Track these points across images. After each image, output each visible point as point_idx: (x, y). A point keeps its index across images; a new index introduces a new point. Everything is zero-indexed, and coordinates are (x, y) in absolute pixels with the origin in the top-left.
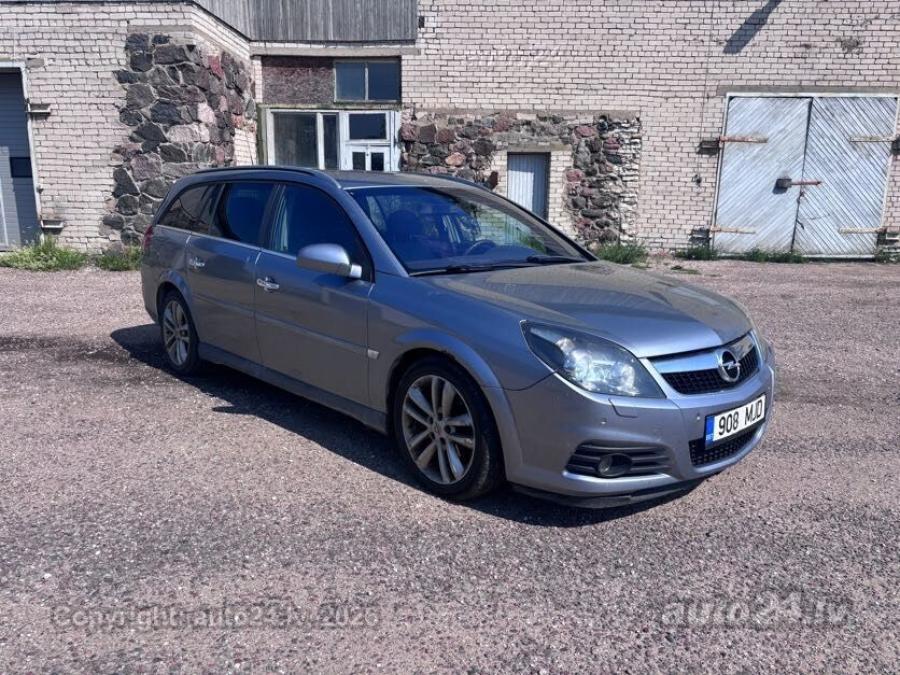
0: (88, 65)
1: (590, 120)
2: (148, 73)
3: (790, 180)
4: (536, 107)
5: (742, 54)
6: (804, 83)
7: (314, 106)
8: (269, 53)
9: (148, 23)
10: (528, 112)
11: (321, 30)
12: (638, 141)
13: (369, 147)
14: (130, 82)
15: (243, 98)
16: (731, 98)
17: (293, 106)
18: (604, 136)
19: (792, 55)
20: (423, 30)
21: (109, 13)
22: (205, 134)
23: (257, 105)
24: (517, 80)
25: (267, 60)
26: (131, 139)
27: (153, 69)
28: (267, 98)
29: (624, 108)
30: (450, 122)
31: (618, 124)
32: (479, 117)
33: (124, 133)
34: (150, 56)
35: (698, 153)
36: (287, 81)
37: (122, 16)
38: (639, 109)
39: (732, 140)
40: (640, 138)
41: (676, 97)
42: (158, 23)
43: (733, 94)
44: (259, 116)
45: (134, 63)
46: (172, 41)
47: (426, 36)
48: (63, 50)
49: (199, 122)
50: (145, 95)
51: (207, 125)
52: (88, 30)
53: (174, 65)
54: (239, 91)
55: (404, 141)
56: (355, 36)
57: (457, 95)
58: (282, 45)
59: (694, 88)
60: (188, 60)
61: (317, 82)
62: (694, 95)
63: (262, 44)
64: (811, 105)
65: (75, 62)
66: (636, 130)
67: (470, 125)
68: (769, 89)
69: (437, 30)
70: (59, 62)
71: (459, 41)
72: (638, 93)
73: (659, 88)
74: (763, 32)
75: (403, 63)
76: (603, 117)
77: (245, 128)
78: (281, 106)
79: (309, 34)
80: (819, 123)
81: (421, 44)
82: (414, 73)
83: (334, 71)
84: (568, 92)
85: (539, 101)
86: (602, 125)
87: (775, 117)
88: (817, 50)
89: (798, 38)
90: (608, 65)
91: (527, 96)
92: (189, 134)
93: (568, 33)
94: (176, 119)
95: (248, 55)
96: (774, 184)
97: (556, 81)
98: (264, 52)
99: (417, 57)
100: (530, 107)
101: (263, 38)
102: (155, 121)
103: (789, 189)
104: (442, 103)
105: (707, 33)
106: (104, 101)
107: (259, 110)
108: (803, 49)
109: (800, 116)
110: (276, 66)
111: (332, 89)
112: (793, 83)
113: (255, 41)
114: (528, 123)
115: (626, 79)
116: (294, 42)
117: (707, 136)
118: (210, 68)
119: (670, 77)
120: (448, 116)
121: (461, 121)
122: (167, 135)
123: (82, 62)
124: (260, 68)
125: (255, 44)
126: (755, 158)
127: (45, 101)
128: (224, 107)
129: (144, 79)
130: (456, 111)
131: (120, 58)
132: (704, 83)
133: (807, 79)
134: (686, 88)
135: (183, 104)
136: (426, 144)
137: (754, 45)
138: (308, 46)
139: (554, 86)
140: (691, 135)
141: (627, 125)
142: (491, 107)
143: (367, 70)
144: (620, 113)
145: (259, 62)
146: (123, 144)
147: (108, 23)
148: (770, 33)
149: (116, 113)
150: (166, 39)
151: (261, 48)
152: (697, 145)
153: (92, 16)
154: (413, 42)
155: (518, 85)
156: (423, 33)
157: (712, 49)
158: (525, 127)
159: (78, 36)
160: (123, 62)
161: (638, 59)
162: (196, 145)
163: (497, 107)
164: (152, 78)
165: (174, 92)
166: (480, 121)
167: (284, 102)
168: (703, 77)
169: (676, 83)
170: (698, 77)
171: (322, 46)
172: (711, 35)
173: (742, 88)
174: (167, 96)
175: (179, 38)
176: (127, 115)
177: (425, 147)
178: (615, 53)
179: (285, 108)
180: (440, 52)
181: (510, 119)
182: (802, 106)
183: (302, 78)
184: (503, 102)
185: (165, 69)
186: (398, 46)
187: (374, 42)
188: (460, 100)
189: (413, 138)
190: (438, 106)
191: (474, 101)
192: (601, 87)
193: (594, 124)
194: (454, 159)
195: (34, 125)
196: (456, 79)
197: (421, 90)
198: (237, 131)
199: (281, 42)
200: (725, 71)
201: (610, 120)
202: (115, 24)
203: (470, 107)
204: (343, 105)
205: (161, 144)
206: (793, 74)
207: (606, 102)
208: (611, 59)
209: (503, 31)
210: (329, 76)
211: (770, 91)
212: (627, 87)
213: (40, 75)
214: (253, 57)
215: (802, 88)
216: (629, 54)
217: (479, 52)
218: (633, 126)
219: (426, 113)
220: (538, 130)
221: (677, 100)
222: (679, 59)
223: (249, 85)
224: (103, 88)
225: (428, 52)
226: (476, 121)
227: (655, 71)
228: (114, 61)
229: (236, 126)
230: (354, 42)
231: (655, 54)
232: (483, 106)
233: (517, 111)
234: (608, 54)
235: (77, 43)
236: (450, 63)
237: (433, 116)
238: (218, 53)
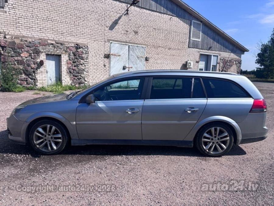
1: (73, 45)
3: (126, 66)
4: (55, 39)
5: (113, 31)
6: (127, 41)
10: (52, 40)
12: (87, 53)
16: (111, 43)
18: (78, 50)
19: (124, 33)
20: (7, 4)
24: (47, 29)
29: (83, 42)
30: (21, 40)
31: (82, 47)
32: (33, 40)
35: (104, 58)
38: (87, 43)
39: (112, 55)
40: (88, 52)
41: (97, 41)
43: (112, 42)
47: (8, 6)
55: (2, 46)
57: (24, 31)
59: (102, 39)
62: (102, 41)
64: (129, 47)
66: (87, 50)
67: (30, 43)
69: (13, 5)
71: (24, 11)
72: (87, 38)
73: (93, 38)
74: (117, 26)
76: (77, 45)
80: (131, 52)
81: (6, 9)
82: (4, 20)
84: (65, 35)
85: (55, 37)
86: (77, 47)
87: (121, 49)
88: (129, 33)
89: (125, 29)
90: (77, 28)
91: (51, 35)
93: (64, 16)
96: (122, 68)
97: (61, 31)
99: (5, 14)
100: (52, 39)
103: (126, 69)
104: (17, 33)
105: (104, 24)
108: (126, 32)
109: (127, 50)
112: (125, 41)
114: (52, 44)
115: (83, 33)
117: (106, 53)
119: (95, 34)
120: (20, 39)
121: (26, 41)
126: (118, 60)
130: (24, 37)
132: (104, 38)
133: (128, 40)
134: (100, 39)
136: (12, 48)
137: (115, 29)
139: (60, 33)
140: (102, 52)
141: (85, 48)
142: (38, 37)
144: (82, 44)
148: (119, 26)
152: (104, 55)
154: (3, 8)
155: (48, 30)
156: (7, 5)
157: (105, 28)
158: (51, 45)
161: (86, 28)
163: (40, 37)
166: (34, 42)
168: (104, 36)
169: (97, 37)
170: (102, 36)
172: (105, 24)
173: (113, 41)
177: (11, 49)
178: (79, 25)
180: (15, 14)
181: (46, 42)
182: (127, 47)
184: (43, 36)
188: (24, 33)
189: (5, 45)
190: (16, 34)
191: (31, 34)
192: (76, 35)
193: (74, 47)
194: (24, 55)
196: (23, 25)
197: (8, 27)
200: (109, 35)
201: (79, 46)
203: (29, 36)
206: (124, 38)
207: (77, 40)
208: (78, 26)
209: (40, 10)
211: (120, 42)
212: (83, 36)
215: (127, 42)
216: (83, 26)
217: (31, 16)
218: (86, 48)
219: (11, 36)
220: (56, 47)
221: (97, 42)
222: (97, 30)
225: (10, 13)
226: (32, 41)
227: (91, 32)
231: (90, 27)
232: (34, 36)
233: (48, 39)
234: (77, 25)
236: (20, 19)
237: (14, 38)
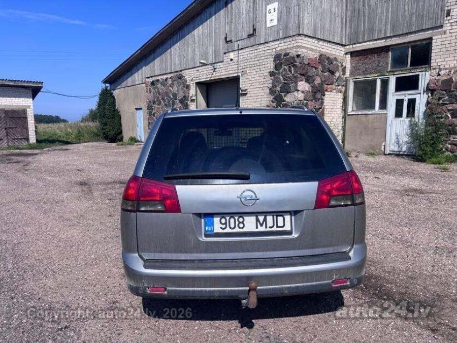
0: (261, 71)
2: (281, 71)
7: (376, 75)
8: (355, 50)
9: (283, 48)
11: (383, 32)
13: (406, 96)
14: (274, 76)
15: (335, 76)
17: (364, 77)
20: (449, 18)
21: (269, 47)
22: (301, 96)
23: (346, 78)
25: (353, 54)
26: (272, 101)
27: (283, 68)
28: (352, 74)
33: (270, 99)
34: (282, 63)
36: (363, 63)
37: (272, 47)
42: (286, 47)
44: (346, 84)
45: (276, 67)
46: (290, 54)
47: (450, 21)
48: (253, 66)
49: (298, 91)
50: (278, 80)
51: (303, 92)
52: (262, 55)
53: (290, 65)
54: (333, 73)
55: (430, 90)
56: (403, 30)
58: (361, 44)
60: (296, 62)
61: (379, 61)
63: (351, 46)
65: (257, 70)
70: (251, 71)
75: (433, 41)
77: (335, 91)
78: (357, 77)
79: (376, 35)
81: (447, 27)
82: (440, 47)
83: (390, 54)
92: (293, 97)
94: (289, 90)
95: (344, 53)
98: (351, 50)
99: (443, 36)
101: (352, 43)
102: (281, 92)
106: (264, 85)
107: (346, 81)
110: (358, 56)
111: (387, 64)
113: (348, 45)
116: (368, 41)
118: (309, 64)
122: (285, 98)
123: (259, 70)
124: (350, 58)
125: (348, 47)
127: (246, 88)
128: (318, 81)
129: (279, 74)
131: (271, 65)
135: (292, 83)
136: (445, 90)
138: (375, 42)
143: (410, 50)
145: (349, 56)
146: (269, 104)
147: (269, 51)
149: (268, 91)
150: (288, 54)
151: (350, 48)
153: (263, 49)
154: (441, 27)
159: (258, 59)
160: (272, 67)
162: (295, 102)
164: (282, 72)
165: (289, 78)
167: (360, 75)
171: (383, 41)
174: (286, 80)
175: (293, 53)
176: (272, 91)
177: (445, 93)
179: (360, 78)
183: (371, 61)
185: (286, 67)
186: (431, 32)
187: (415, 32)
189: (436, 87)
195: (242, 99)
197: (445, 56)
198: (326, 93)
199: (361, 43)
202: (271, 51)
204: (392, 72)
205: (283, 103)
210: (386, 57)
213: (245, 78)
214: (346, 54)
219: (448, 71)
223: (341, 69)
224: (265, 80)
225: (451, 31)
228: (269, 68)
229: (326, 91)
230: (402, 34)
235: (258, 62)
237: (452, 73)
238: (317, 55)
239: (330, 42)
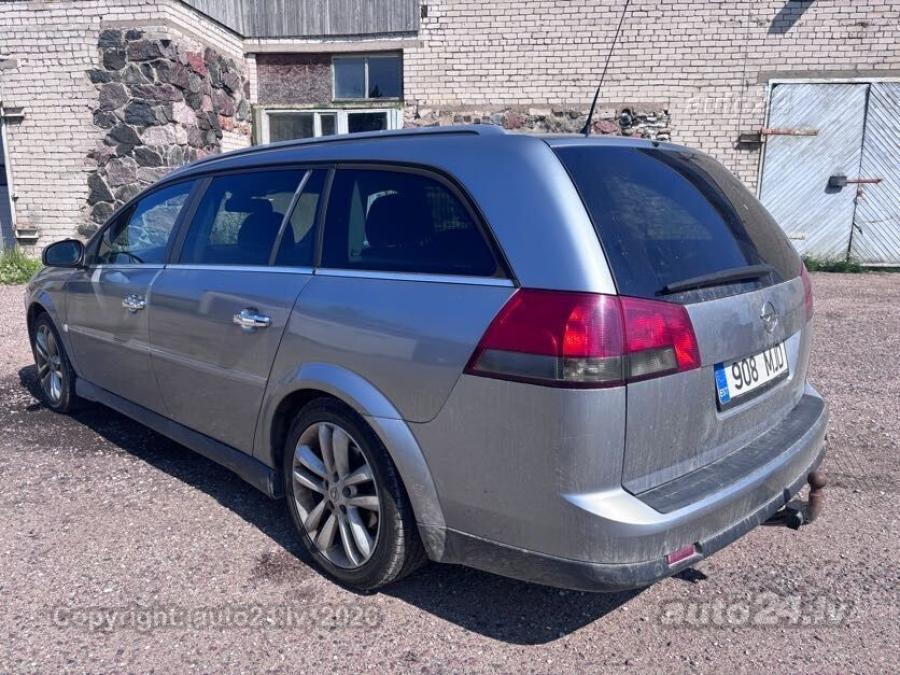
0: (61, 65)
1: (612, 114)
2: (122, 72)
3: (845, 178)
4: (551, 101)
5: (787, 35)
6: (860, 67)
7: (311, 106)
8: (264, 50)
9: (121, 17)
10: (542, 107)
11: (317, 24)
12: (666, 136)
14: (103, 82)
15: (234, 99)
16: (775, 85)
17: (289, 106)
18: (627, 131)
19: (845, 35)
20: (426, 20)
21: (81, 9)
22: (182, 136)
23: (252, 106)
24: (530, 72)
25: (261, 57)
26: (106, 142)
27: (126, 67)
28: (262, 98)
29: (649, 100)
30: (456, 119)
31: (643, 118)
32: (488, 114)
33: (98, 136)
34: (123, 54)
35: (736, 149)
36: (282, 80)
37: (94, 12)
38: (667, 100)
39: (776, 133)
40: (669, 133)
41: (710, 85)
42: (130, 17)
43: (776, 81)
44: (254, 117)
45: (107, 61)
46: (145, 36)
47: (429, 26)
48: (35, 49)
49: (175, 122)
50: (118, 94)
51: (184, 126)
52: (60, 27)
53: (148, 62)
54: (229, 91)
56: (353, 28)
57: (463, 90)
58: (276, 42)
59: (731, 75)
60: (163, 56)
61: (314, 80)
62: (732, 82)
63: (256, 42)
64: (868, 91)
65: (48, 62)
66: (663, 125)
67: (477, 122)
68: (819, 74)
69: (441, 20)
70: (31, 63)
71: (466, 31)
72: (666, 82)
73: (690, 76)
74: (810, 10)
75: (405, 56)
76: (626, 111)
77: (236, 130)
78: (276, 106)
79: (305, 28)
80: (878, 112)
81: (424, 36)
82: (416, 68)
83: (333, 68)
84: (587, 83)
85: (554, 95)
86: (625, 119)
87: (826, 106)
88: (876, 28)
89: (852, 16)
90: (632, 52)
91: (540, 89)
92: (164, 135)
93: (586, 18)
94: (150, 120)
95: (242, 53)
96: (826, 182)
97: (572, 71)
98: (258, 50)
99: (420, 50)
100: (544, 102)
101: (257, 35)
102: (129, 123)
103: (844, 188)
104: (446, 99)
105: (747, 12)
106: (76, 102)
107: (253, 111)
108: (859, 28)
109: (855, 105)
110: (272, 64)
111: (330, 87)
112: (847, 67)
113: (250, 38)
114: (542, 119)
115: (652, 67)
116: (289, 37)
117: (746, 129)
118: (188, 65)
119: (702, 63)
120: (454, 114)
121: (468, 119)
122: (142, 138)
123: (55, 62)
124: (255, 66)
125: (249, 42)
126: (803, 153)
127: (19, 104)
128: (208, 106)
129: (117, 78)
130: (463, 107)
131: (93, 56)
132: (742, 69)
133: (863, 61)
134: (721, 76)
135: (157, 104)
137: (800, 25)
138: (304, 42)
139: (571, 77)
140: (728, 128)
141: (654, 119)
142: (501, 102)
143: (367, 66)
144: (644, 105)
145: (254, 60)
146: (97, 149)
147: (81, 20)
148: (820, 11)
149: (90, 115)
150: (139, 35)
151: (255, 45)
152: (734, 139)
153: (63, 13)
154: (415, 33)
155: (531, 78)
156: (426, 24)
157: (752, 30)
158: (539, 123)
159: (51, 35)
160: (96, 61)
161: (665, 44)
162: (172, 147)
163: (507, 102)
164: (126, 77)
165: (148, 91)
166: (488, 118)
167: (280, 102)
168: (742, 62)
169: (710, 70)
170: (735, 62)
171: (318, 41)
172: (750, 15)
173: (787, 74)
174: (141, 96)
175: (152, 33)
176: (101, 117)
178: (639, 39)
179: (281, 108)
180: (445, 44)
181: (522, 115)
182: (858, 94)
183: (298, 77)
184: (516, 96)
185: (138, 66)
186: (400, 39)
187: (374, 35)
188: (465, 96)
190: (444, 102)
191: (482, 96)
192: (624, 76)
193: (616, 119)
195: (9, 130)
196: (462, 73)
197: (425, 85)
198: (224, 133)
199: (276, 38)
200: (766, 55)
201: (634, 114)
202: (88, 20)
203: (478, 102)
204: (340, 104)
205: (136, 147)
206: (847, 56)
207: (629, 94)
208: (635, 45)
209: (513, 18)
210: (326, 73)
211: (820, 76)
212: (653, 76)
213: (14, 77)
214: (247, 55)
215: (858, 73)
216: (655, 39)
217: (487, 43)
218: (660, 119)
219: (430, 111)
220: (553, 126)
221: (712, 89)
222: (713, 43)
223: (241, 85)
224: (76, 89)
225: (431, 44)
226: (484, 118)
227: (686, 57)
228: (87, 60)
229: (223, 128)
230: (352, 35)
231: (685, 38)
232: (492, 101)
233: (529, 106)
234: (632, 39)
235: (50, 42)
236: (456, 56)
237: (437, 114)
238: (200, 49)
239: (219, 23)
